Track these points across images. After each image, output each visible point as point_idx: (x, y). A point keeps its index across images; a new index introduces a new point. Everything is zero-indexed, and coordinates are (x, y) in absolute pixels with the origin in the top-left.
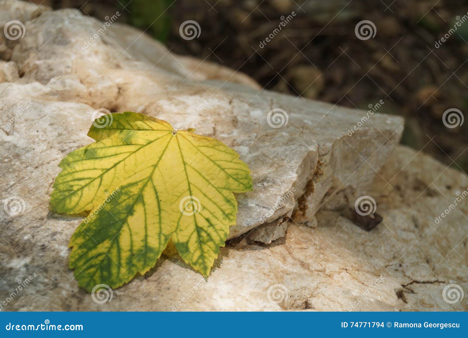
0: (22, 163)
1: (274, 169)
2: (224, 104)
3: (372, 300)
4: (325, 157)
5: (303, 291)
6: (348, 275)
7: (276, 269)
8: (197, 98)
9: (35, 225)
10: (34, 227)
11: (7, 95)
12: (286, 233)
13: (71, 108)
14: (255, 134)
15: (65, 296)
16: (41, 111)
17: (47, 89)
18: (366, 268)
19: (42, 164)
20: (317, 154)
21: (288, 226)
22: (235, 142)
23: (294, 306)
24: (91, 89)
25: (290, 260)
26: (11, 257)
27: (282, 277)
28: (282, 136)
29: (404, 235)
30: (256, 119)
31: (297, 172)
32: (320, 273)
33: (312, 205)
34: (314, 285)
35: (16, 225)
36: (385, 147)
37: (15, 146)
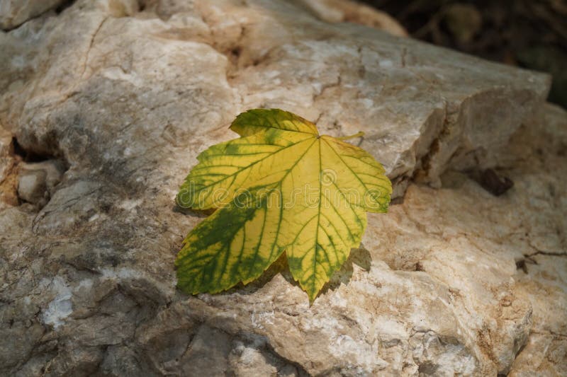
0: (138, 103)
1: (397, 125)
2: (353, 52)
3: (487, 267)
4: (453, 116)
5: (416, 253)
6: (466, 240)
7: (389, 228)
8: (324, 43)
9: (148, 167)
10: (147, 170)
11: (126, 31)
12: (405, 192)
13: (190, 48)
14: (382, 87)
15: (174, 240)
16: (160, 50)
17: (167, 26)
18: (489, 235)
19: (159, 106)
20: (445, 112)
21: (409, 185)
22: (360, 94)
23: (405, 267)
24: (214, 28)
25: (405, 220)
26: (123, 198)
27: (395, 237)
28: (410, 91)
29: (537, 203)
30: (384, 70)
31: (420, 130)
32: (436, 236)
33: (436, 165)
34: (428, 247)
35: (129, 167)
36: (522, 108)
37: (132, 86)
